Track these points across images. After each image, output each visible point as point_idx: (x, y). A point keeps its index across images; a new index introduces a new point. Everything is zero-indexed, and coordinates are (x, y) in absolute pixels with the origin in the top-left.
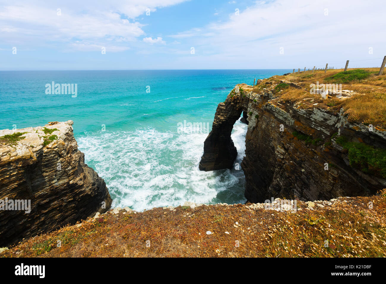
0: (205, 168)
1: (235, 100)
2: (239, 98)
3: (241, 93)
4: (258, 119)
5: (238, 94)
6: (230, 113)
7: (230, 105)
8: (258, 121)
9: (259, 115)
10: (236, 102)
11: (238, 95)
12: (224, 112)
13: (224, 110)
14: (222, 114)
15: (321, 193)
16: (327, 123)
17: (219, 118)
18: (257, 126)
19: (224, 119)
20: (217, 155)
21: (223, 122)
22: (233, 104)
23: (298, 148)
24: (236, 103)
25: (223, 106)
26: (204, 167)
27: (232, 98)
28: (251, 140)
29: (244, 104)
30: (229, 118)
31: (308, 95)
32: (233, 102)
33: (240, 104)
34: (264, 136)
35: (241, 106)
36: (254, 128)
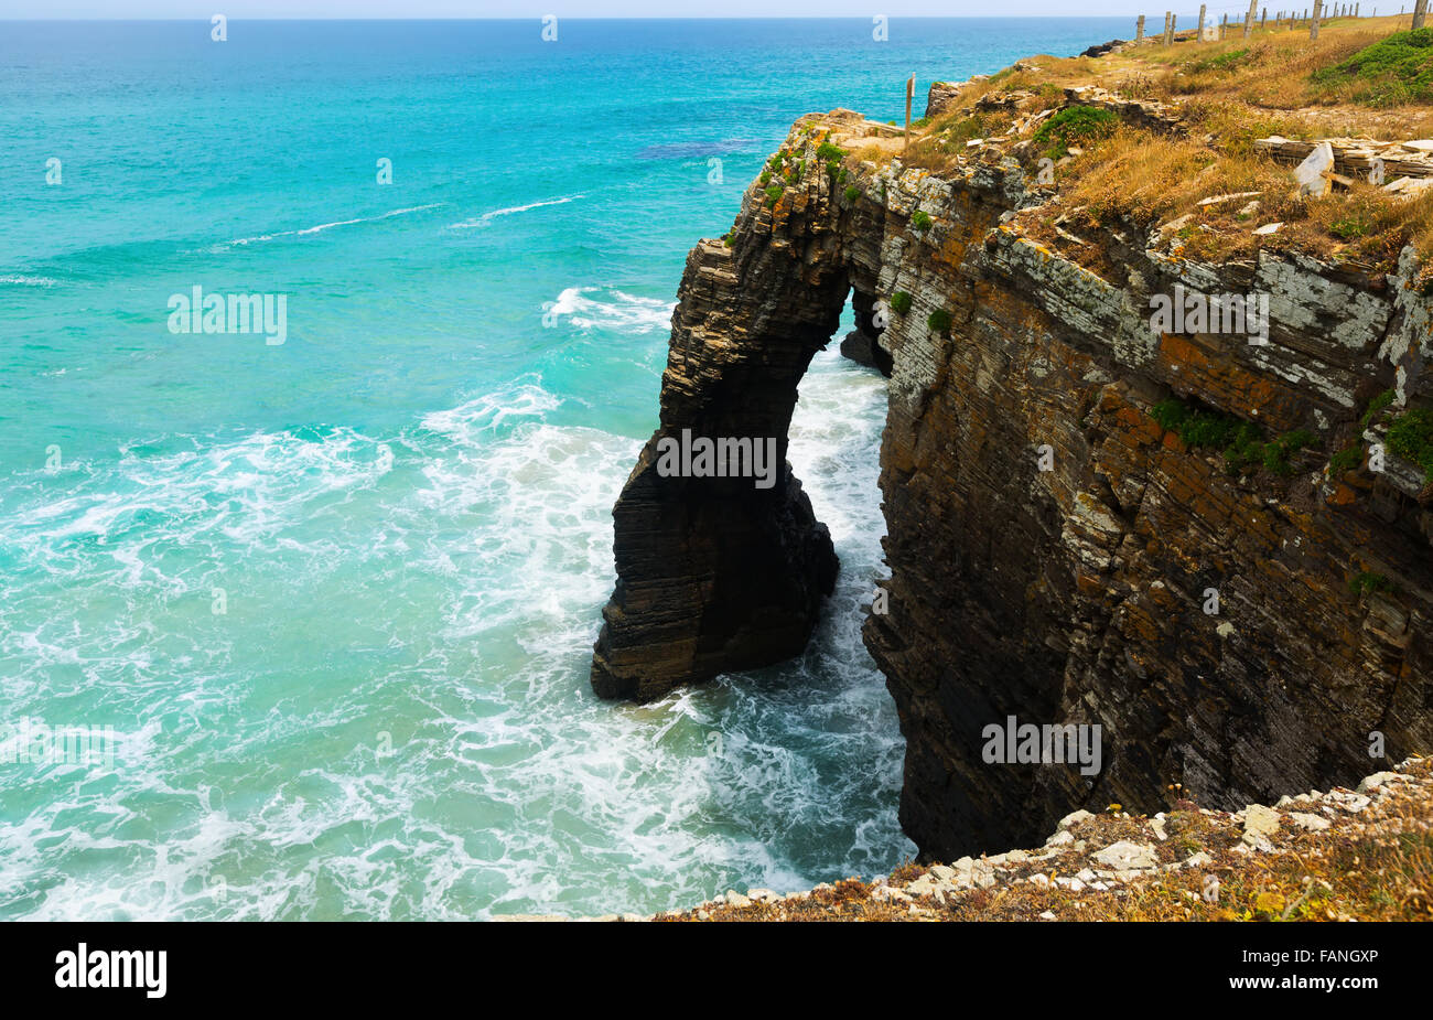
0: (638, 678)
1: (793, 217)
2: (820, 204)
3: (831, 172)
4: (946, 336)
5: (815, 181)
6: (768, 306)
7: (766, 257)
8: (950, 351)
9: (951, 308)
10: (800, 230)
11: (811, 189)
12: (727, 303)
13: (731, 288)
14: (716, 315)
15: (1330, 751)
16: (1335, 340)
17: (700, 343)
18: (944, 380)
19: (733, 351)
20: (710, 584)
21: (726, 368)
22: (785, 249)
23: (1191, 499)
24: (807, 241)
25: (723, 259)
26: (625, 676)
27: (778, 207)
28: (914, 469)
29: (857, 245)
30: (762, 338)
31: (1225, 173)
32: (786, 232)
33: (830, 245)
34: (993, 442)
35: (841, 257)
36: (927, 395)
